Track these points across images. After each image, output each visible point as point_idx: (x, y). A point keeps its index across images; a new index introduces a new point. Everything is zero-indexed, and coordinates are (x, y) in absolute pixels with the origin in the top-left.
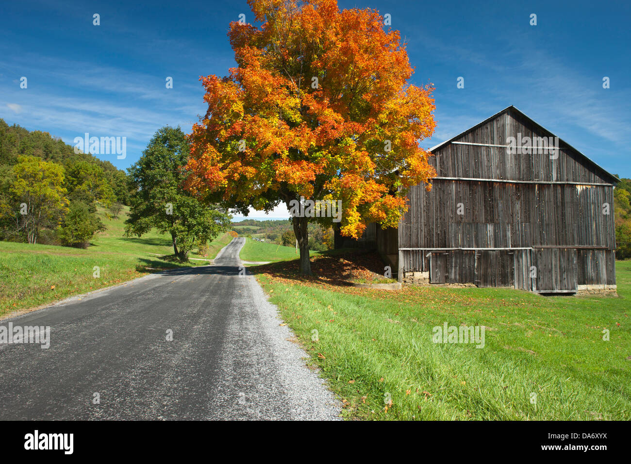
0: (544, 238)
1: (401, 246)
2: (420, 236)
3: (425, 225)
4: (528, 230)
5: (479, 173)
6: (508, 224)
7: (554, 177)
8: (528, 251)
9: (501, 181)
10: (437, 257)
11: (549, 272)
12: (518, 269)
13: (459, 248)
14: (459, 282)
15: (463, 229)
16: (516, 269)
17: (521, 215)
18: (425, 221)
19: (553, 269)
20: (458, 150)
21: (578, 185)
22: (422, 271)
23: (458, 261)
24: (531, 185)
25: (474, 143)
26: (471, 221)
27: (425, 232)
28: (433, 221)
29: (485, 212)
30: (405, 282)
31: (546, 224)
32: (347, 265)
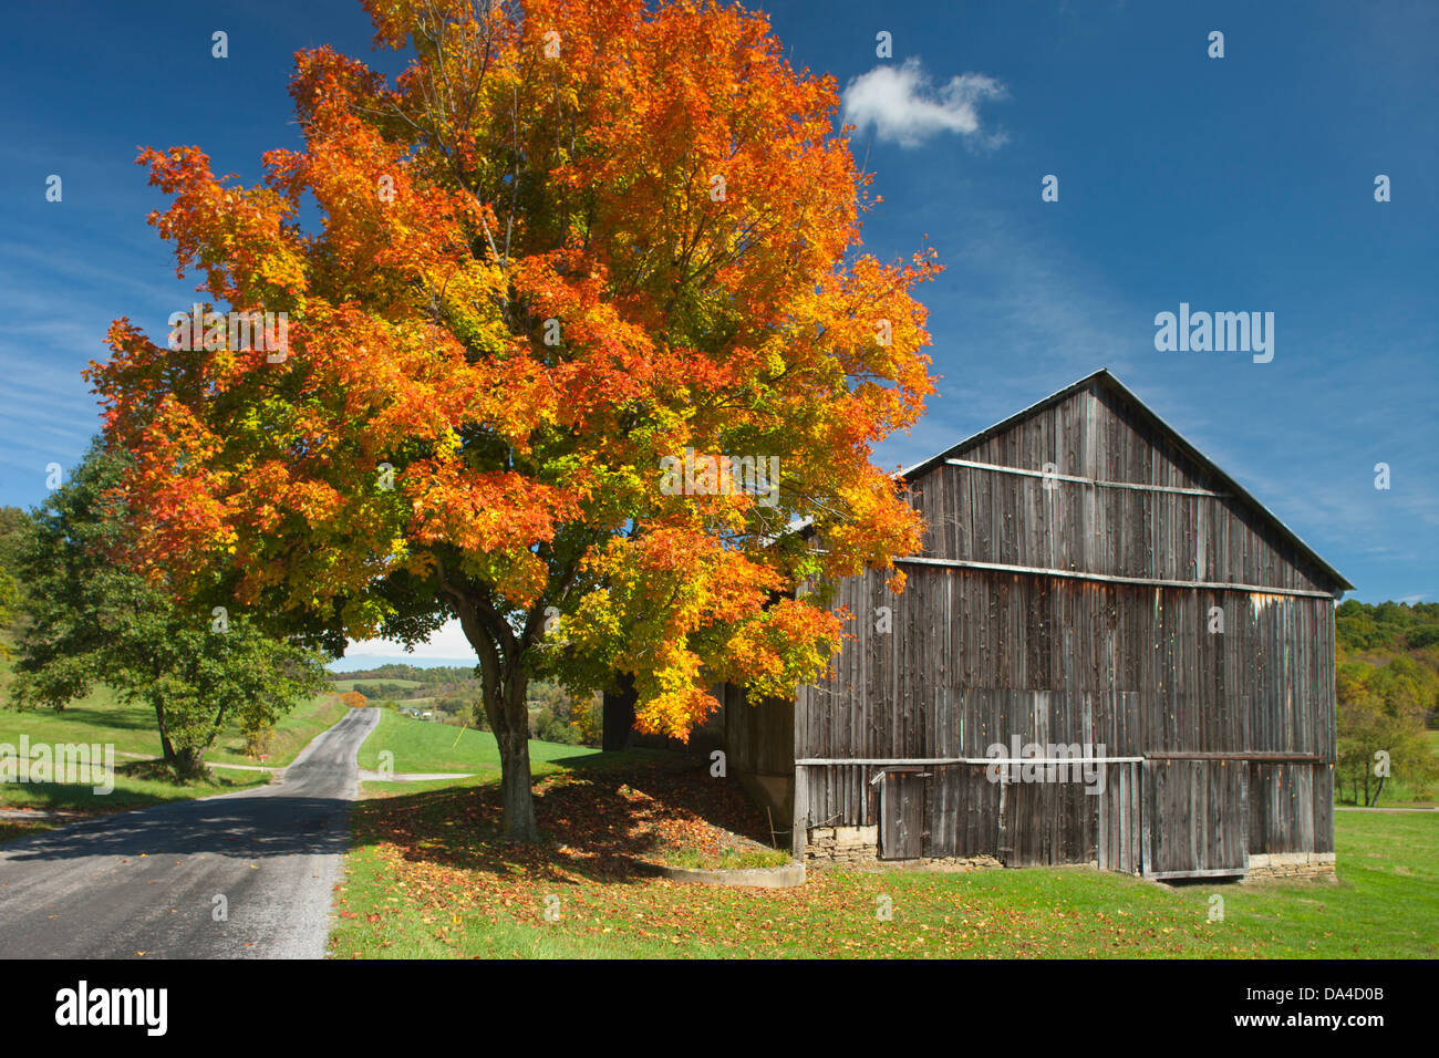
0: (1173, 734)
1: (801, 751)
2: (856, 723)
3: (870, 693)
4: (1136, 711)
5: (1016, 551)
6: (1086, 693)
7: (1201, 574)
8: (1134, 767)
9: (1071, 574)
10: (899, 784)
11: (1184, 822)
12: (1109, 815)
13: (960, 759)
14: (958, 855)
15: (970, 707)
16: (1104, 817)
17: (1118, 670)
18: (870, 682)
19: (1193, 815)
20: (963, 481)
21: (1254, 592)
22: (860, 824)
23: (957, 795)
24: (1143, 590)
25: (1005, 465)
26: (992, 684)
27: (868, 715)
28: (892, 682)
29: (1029, 659)
30: (812, 856)
31: (1178, 694)
32: (639, 805)
